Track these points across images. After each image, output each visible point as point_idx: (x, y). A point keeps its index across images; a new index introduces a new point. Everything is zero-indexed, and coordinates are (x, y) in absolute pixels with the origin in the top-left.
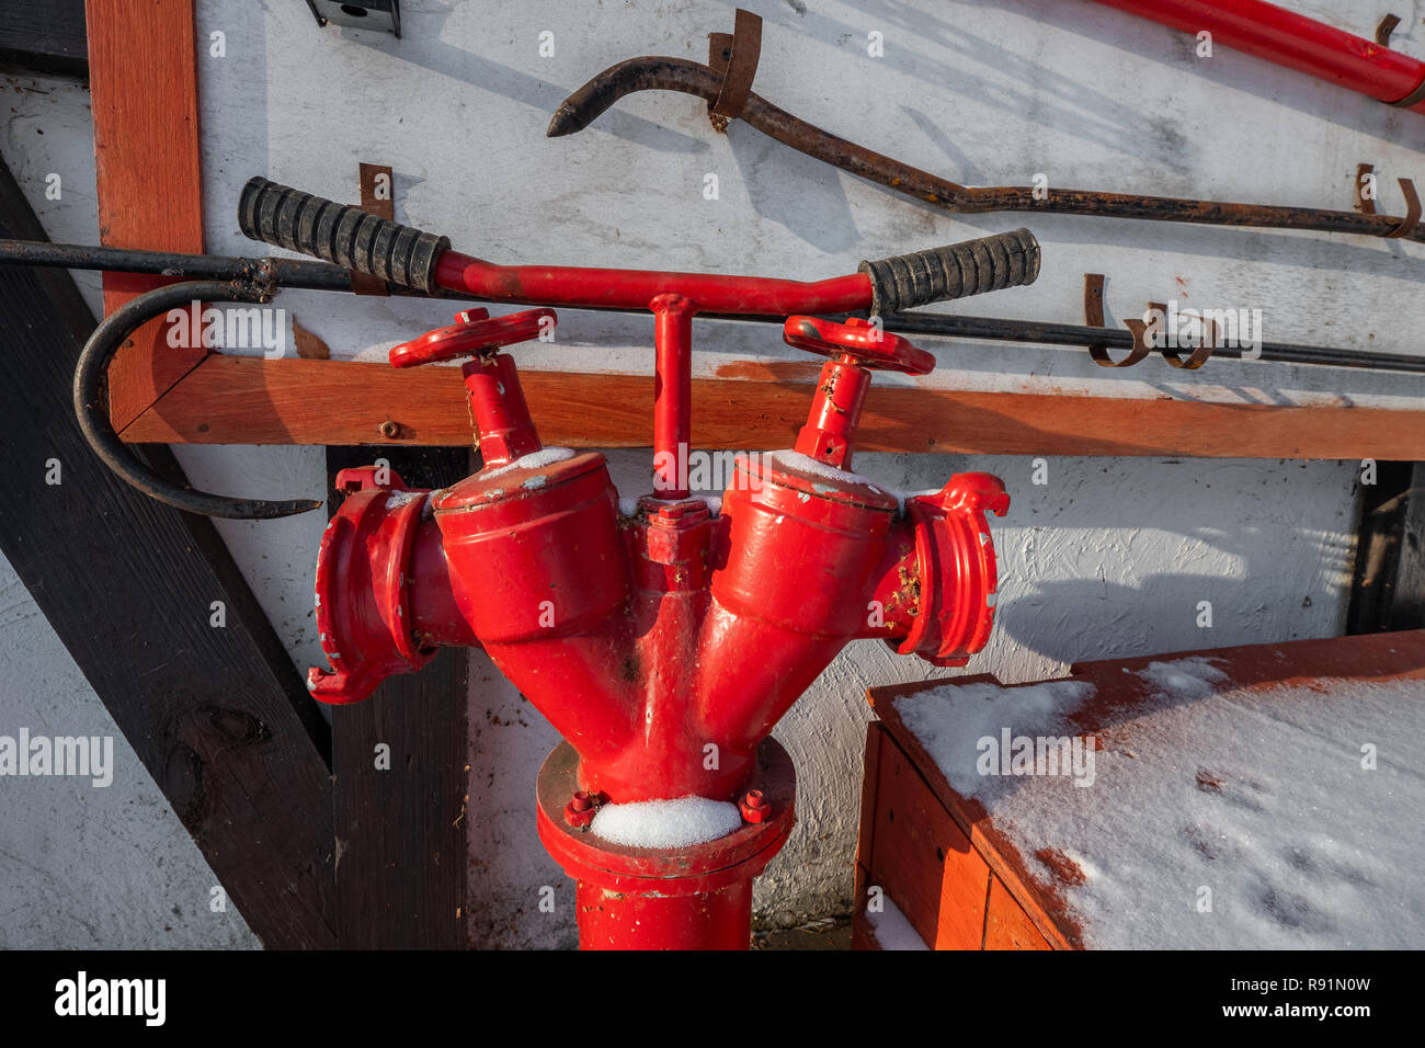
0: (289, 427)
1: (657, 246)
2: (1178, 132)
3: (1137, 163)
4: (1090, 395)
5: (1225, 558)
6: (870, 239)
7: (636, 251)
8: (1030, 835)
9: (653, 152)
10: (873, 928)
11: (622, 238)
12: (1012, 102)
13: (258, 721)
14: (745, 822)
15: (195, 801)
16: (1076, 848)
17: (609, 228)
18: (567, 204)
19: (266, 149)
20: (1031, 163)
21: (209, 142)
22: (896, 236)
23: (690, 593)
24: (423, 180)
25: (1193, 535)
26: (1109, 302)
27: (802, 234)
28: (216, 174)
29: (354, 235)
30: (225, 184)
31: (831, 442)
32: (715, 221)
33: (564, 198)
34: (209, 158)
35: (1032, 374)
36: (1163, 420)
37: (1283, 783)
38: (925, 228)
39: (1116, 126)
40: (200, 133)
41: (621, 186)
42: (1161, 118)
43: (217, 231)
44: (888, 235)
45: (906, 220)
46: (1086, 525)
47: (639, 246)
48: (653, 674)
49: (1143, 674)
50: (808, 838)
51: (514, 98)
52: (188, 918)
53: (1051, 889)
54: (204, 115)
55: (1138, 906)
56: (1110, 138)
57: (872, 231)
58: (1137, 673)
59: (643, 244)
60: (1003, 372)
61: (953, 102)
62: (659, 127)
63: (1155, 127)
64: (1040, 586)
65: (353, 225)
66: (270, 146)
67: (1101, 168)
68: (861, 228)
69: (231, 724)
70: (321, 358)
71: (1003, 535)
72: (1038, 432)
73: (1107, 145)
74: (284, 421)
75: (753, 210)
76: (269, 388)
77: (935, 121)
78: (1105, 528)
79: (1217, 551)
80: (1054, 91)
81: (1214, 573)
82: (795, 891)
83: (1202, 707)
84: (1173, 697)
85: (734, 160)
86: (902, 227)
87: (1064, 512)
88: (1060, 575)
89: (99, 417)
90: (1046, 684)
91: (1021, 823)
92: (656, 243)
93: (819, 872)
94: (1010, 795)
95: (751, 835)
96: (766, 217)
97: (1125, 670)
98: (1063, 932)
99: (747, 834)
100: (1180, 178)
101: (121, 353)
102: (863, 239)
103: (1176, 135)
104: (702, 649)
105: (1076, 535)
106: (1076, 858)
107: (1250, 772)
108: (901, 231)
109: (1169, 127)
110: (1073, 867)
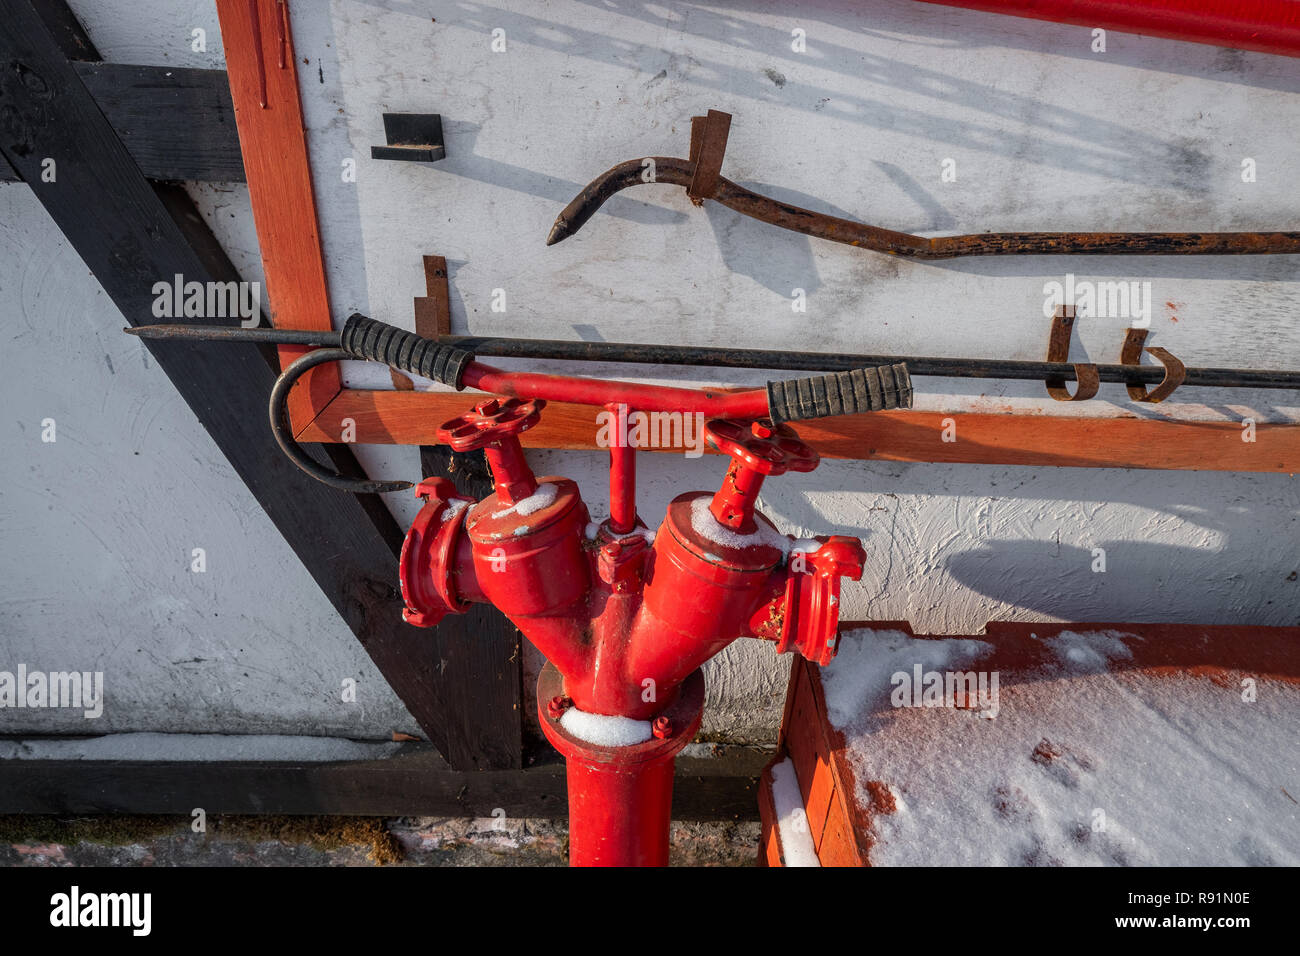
0: (392, 434)
1: (642, 301)
2: (1203, 152)
3: (1144, 191)
4: (1043, 413)
5: (1202, 533)
6: (832, 285)
7: (625, 305)
8: (869, 768)
9: (642, 227)
10: (773, 781)
11: (615, 296)
12: (999, 143)
13: (392, 589)
14: (653, 737)
15: (363, 628)
16: (899, 787)
17: (605, 289)
18: (572, 272)
19: (362, 250)
20: (1011, 202)
21: (328, 248)
22: (857, 281)
23: (628, 596)
24: (466, 263)
25: (1165, 511)
26: (1079, 330)
27: (768, 285)
28: (334, 270)
29: (409, 359)
30: (340, 277)
31: (732, 512)
32: (691, 278)
33: (570, 268)
34: (328, 259)
35: (983, 395)
36: (1119, 437)
37: (1111, 767)
38: (888, 272)
39: (1121, 154)
40: (321, 243)
41: (614, 255)
42: (1184, 139)
43: (339, 307)
44: (849, 280)
45: (869, 266)
46: (1048, 497)
47: (628, 302)
48: (600, 642)
49: (1049, 642)
50: (762, 694)
51: (530, 194)
52: (367, 678)
53: (865, 812)
54: (323, 230)
55: (921, 840)
56: (1111, 167)
57: (834, 277)
58: (1043, 640)
59: (632, 300)
60: (953, 393)
61: (931, 151)
62: (646, 205)
63: (1172, 149)
64: (989, 543)
65: (408, 352)
66: (365, 248)
67: (1095, 199)
68: (823, 276)
69: (378, 589)
70: (409, 389)
71: (958, 502)
72: (980, 446)
73: (1107, 175)
74: (389, 430)
75: (725, 267)
76: (378, 410)
77: (909, 172)
78: (1067, 500)
79: (1192, 526)
80: (1051, 126)
81: (1185, 543)
82: (749, 724)
83: (1085, 684)
84: (1065, 668)
85: (710, 227)
86: (864, 272)
87: (1024, 486)
88: (1012, 535)
89: (286, 433)
90: (951, 640)
91: (867, 758)
92: (644, 298)
93: (769, 715)
94: (871, 734)
95: (656, 746)
96: (736, 272)
97: (1033, 636)
98: (857, 843)
99: (653, 745)
100: (1194, 201)
101: (294, 389)
102: (824, 286)
103: (1200, 156)
104: (633, 630)
105: (1036, 505)
106: (895, 792)
107: (1089, 751)
108: (862, 277)
109: (1192, 148)
110: (890, 799)
